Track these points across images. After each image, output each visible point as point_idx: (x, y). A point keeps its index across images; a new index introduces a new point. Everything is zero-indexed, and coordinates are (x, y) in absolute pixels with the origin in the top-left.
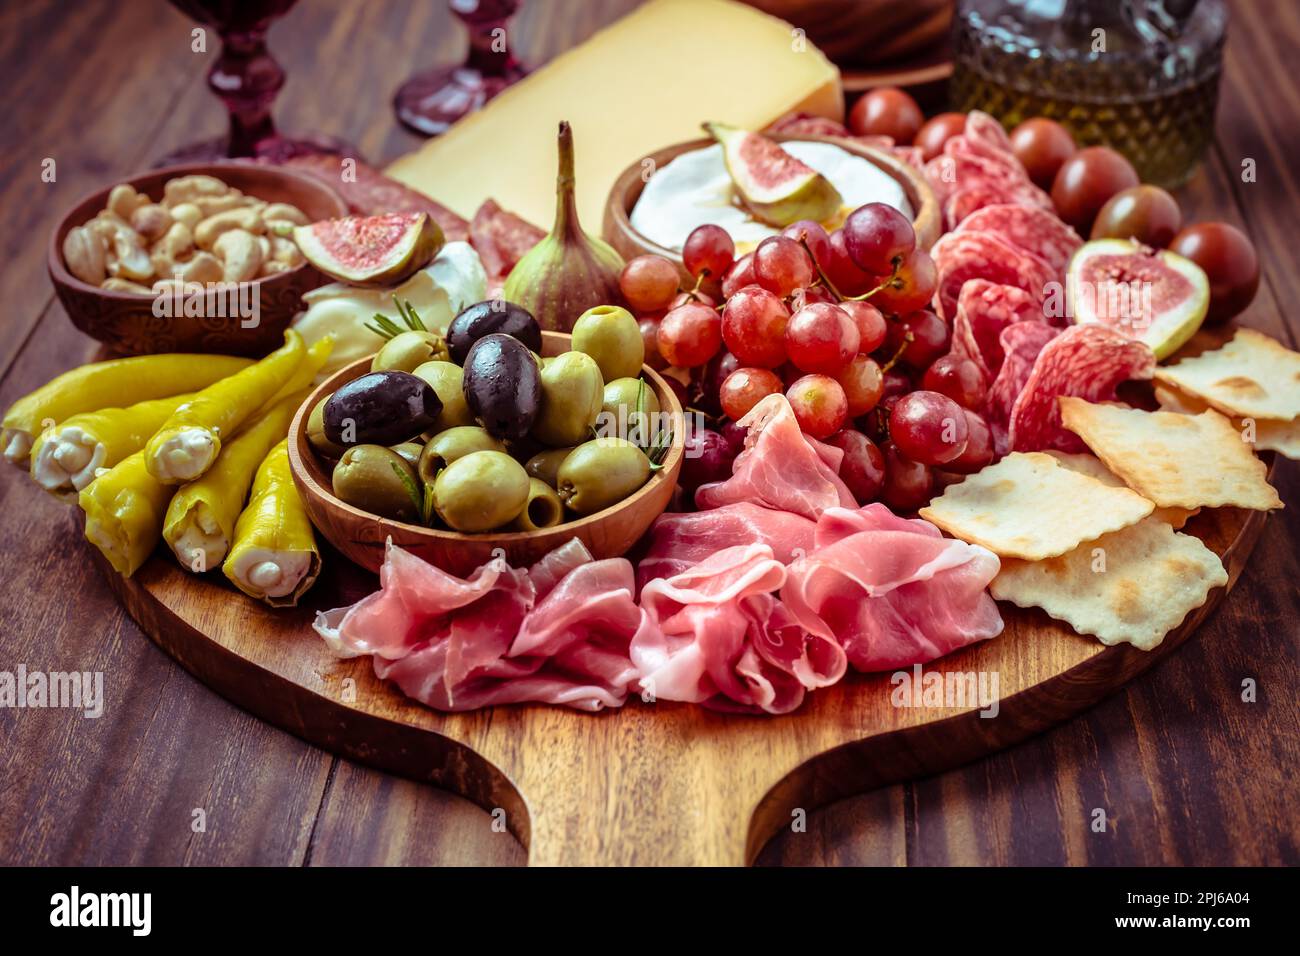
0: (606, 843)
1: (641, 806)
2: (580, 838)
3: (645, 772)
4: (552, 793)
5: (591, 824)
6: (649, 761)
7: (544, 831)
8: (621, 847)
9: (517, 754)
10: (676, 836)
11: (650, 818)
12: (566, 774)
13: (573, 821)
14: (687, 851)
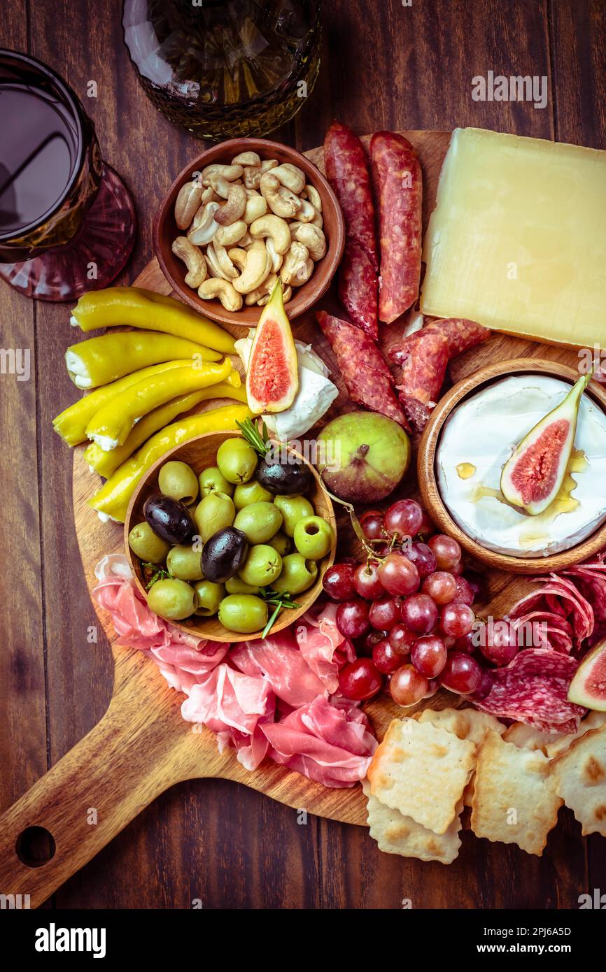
0: (116, 752)
1: (143, 746)
2: (110, 742)
3: (160, 731)
4: (121, 711)
5: (119, 739)
6: (166, 727)
7: (102, 728)
8: (119, 759)
9: (127, 681)
10: (141, 771)
11: (140, 755)
12: (133, 707)
13: (116, 732)
14: (137, 781)
